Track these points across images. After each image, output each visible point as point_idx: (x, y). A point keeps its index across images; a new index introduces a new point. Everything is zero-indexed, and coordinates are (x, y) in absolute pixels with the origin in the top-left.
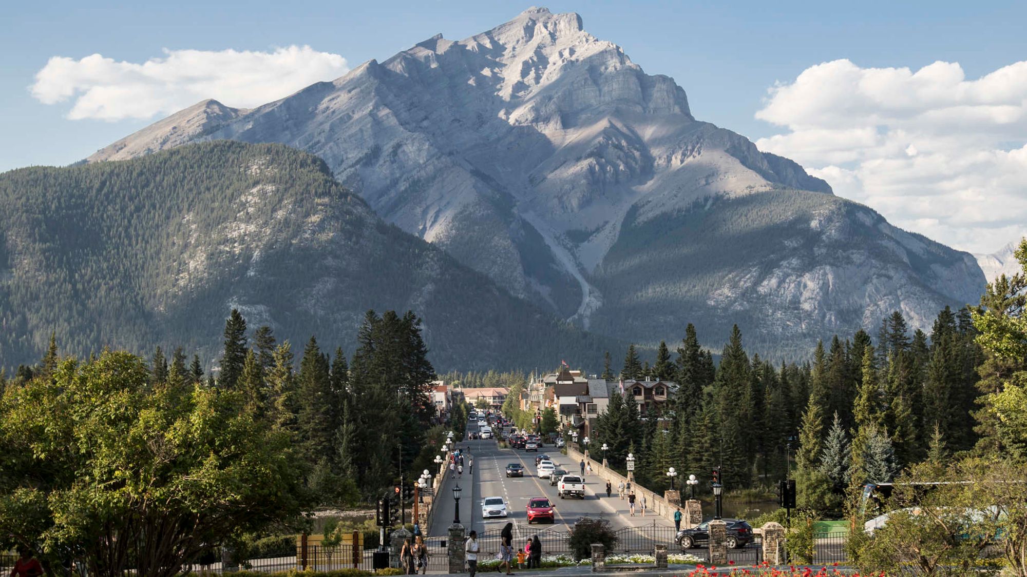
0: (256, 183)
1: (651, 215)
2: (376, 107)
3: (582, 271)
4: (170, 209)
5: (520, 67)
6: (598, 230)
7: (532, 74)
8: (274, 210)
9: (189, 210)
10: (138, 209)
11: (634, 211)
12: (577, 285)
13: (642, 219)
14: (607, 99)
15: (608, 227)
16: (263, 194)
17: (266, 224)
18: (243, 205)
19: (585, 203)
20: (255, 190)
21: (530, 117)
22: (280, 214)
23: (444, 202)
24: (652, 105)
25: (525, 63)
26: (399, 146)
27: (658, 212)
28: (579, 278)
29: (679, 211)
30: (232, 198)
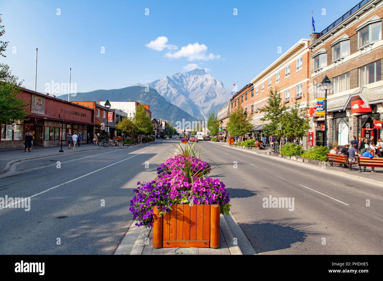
0: (142, 93)
1: (217, 104)
2: (168, 84)
3: (204, 114)
4: (125, 98)
5: (194, 78)
6: (207, 107)
7: (196, 79)
8: (145, 98)
9: (129, 98)
10: (119, 98)
11: (214, 104)
12: (204, 116)
13: (215, 105)
14: (209, 84)
15: (209, 106)
16: (143, 95)
17: (143, 101)
18: (139, 97)
19: (205, 102)
20: (142, 95)
21: (195, 87)
22: (146, 99)
23: (179, 101)
24: (217, 85)
25: (195, 78)
26: (172, 91)
27: (218, 104)
28: (204, 115)
29: (222, 104)
30: (137, 96)
